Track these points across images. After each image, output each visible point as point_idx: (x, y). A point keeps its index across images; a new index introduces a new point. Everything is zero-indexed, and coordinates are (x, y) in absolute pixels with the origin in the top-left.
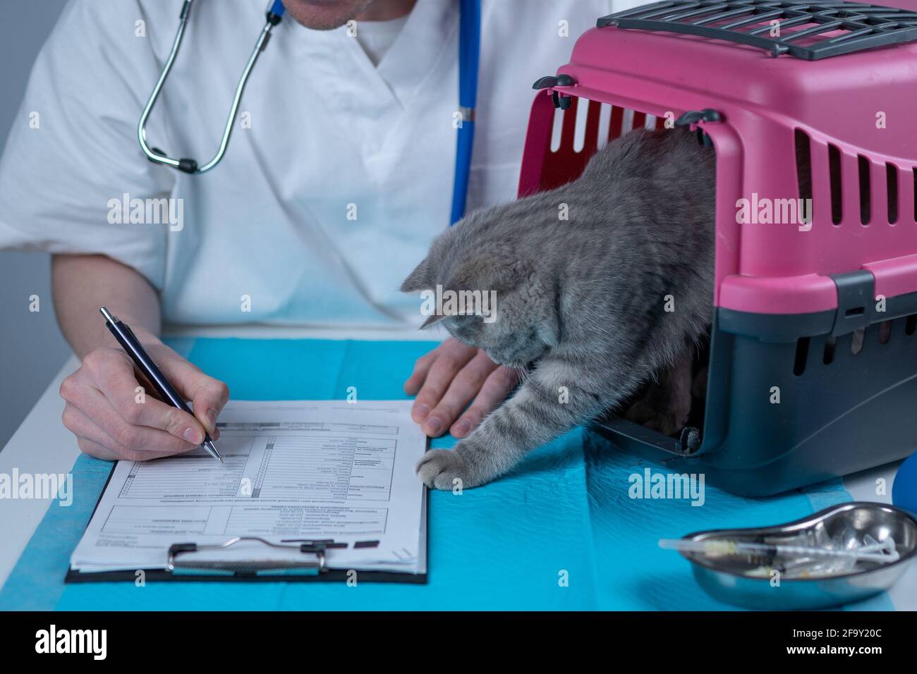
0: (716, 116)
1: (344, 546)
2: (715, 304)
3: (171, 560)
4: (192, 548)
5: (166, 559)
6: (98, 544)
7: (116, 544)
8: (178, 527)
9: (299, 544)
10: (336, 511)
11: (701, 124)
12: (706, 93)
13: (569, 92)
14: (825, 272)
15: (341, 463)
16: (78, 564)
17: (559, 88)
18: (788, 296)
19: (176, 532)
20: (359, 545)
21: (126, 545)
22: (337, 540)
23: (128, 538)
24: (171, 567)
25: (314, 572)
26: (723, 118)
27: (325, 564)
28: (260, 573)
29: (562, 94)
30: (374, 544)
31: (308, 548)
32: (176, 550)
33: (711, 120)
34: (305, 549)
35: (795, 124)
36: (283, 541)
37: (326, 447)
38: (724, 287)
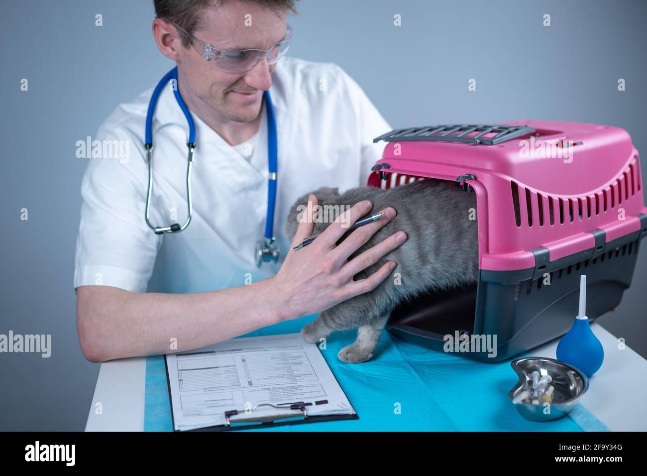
0: (473, 177)
1: (310, 404)
2: (479, 268)
3: (228, 419)
4: (235, 412)
5: (226, 420)
6: (184, 416)
7: (194, 415)
8: (220, 403)
9: (289, 405)
10: (296, 388)
11: (467, 181)
12: (464, 167)
13: (388, 171)
14: (528, 249)
15: (284, 365)
16: (179, 427)
17: (383, 170)
18: (515, 262)
19: (221, 406)
20: (318, 403)
21: (199, 415)
22: (305, 401)
23: (197, 411)
24: (229, 423)
25: (302, 418)
26: (476, 178)
27: (307, 414)
28: (275, 422)
29: (385, 172)
30: (326, 402)
31: (294, 406)
32: (228, 414)
33: (471, 179)
34: (293, 407)
35: (509, 179)
36: (278, 405)
37: (272, 358)
38: (483, 259)
